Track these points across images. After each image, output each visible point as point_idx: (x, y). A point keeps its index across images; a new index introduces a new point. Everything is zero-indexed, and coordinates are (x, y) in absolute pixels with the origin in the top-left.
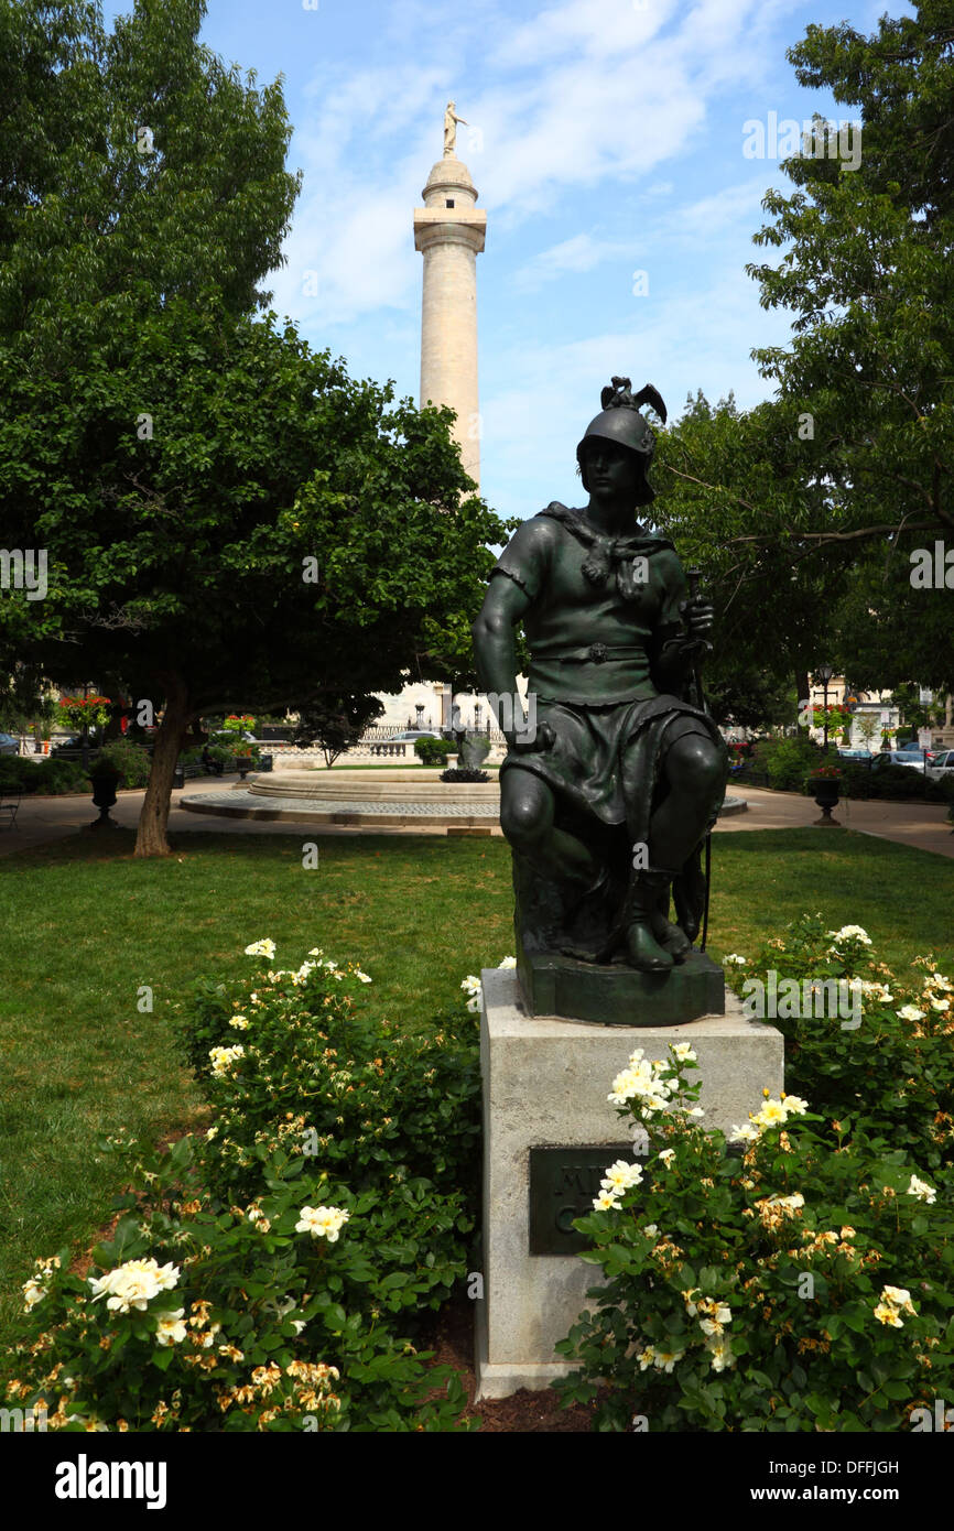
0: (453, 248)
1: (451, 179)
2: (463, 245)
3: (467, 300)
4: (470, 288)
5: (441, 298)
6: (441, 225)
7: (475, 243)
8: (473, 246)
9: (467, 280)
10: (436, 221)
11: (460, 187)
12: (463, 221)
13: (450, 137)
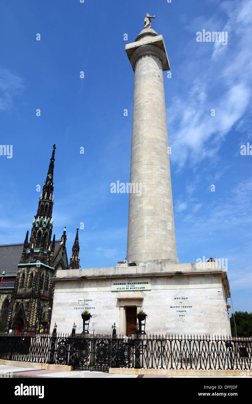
0: (147, 57)
1: (145, 32)
2: (152, 54)
3: (155, 76)
4: (156, 72)
5: (140, 77)
6: (139, 47)
7: (160, 54)
8: (159, 56)
9: (154, 68)
10: (137, 46)
11: (150, 34)
12: (150, 42)
13: (147, 24)
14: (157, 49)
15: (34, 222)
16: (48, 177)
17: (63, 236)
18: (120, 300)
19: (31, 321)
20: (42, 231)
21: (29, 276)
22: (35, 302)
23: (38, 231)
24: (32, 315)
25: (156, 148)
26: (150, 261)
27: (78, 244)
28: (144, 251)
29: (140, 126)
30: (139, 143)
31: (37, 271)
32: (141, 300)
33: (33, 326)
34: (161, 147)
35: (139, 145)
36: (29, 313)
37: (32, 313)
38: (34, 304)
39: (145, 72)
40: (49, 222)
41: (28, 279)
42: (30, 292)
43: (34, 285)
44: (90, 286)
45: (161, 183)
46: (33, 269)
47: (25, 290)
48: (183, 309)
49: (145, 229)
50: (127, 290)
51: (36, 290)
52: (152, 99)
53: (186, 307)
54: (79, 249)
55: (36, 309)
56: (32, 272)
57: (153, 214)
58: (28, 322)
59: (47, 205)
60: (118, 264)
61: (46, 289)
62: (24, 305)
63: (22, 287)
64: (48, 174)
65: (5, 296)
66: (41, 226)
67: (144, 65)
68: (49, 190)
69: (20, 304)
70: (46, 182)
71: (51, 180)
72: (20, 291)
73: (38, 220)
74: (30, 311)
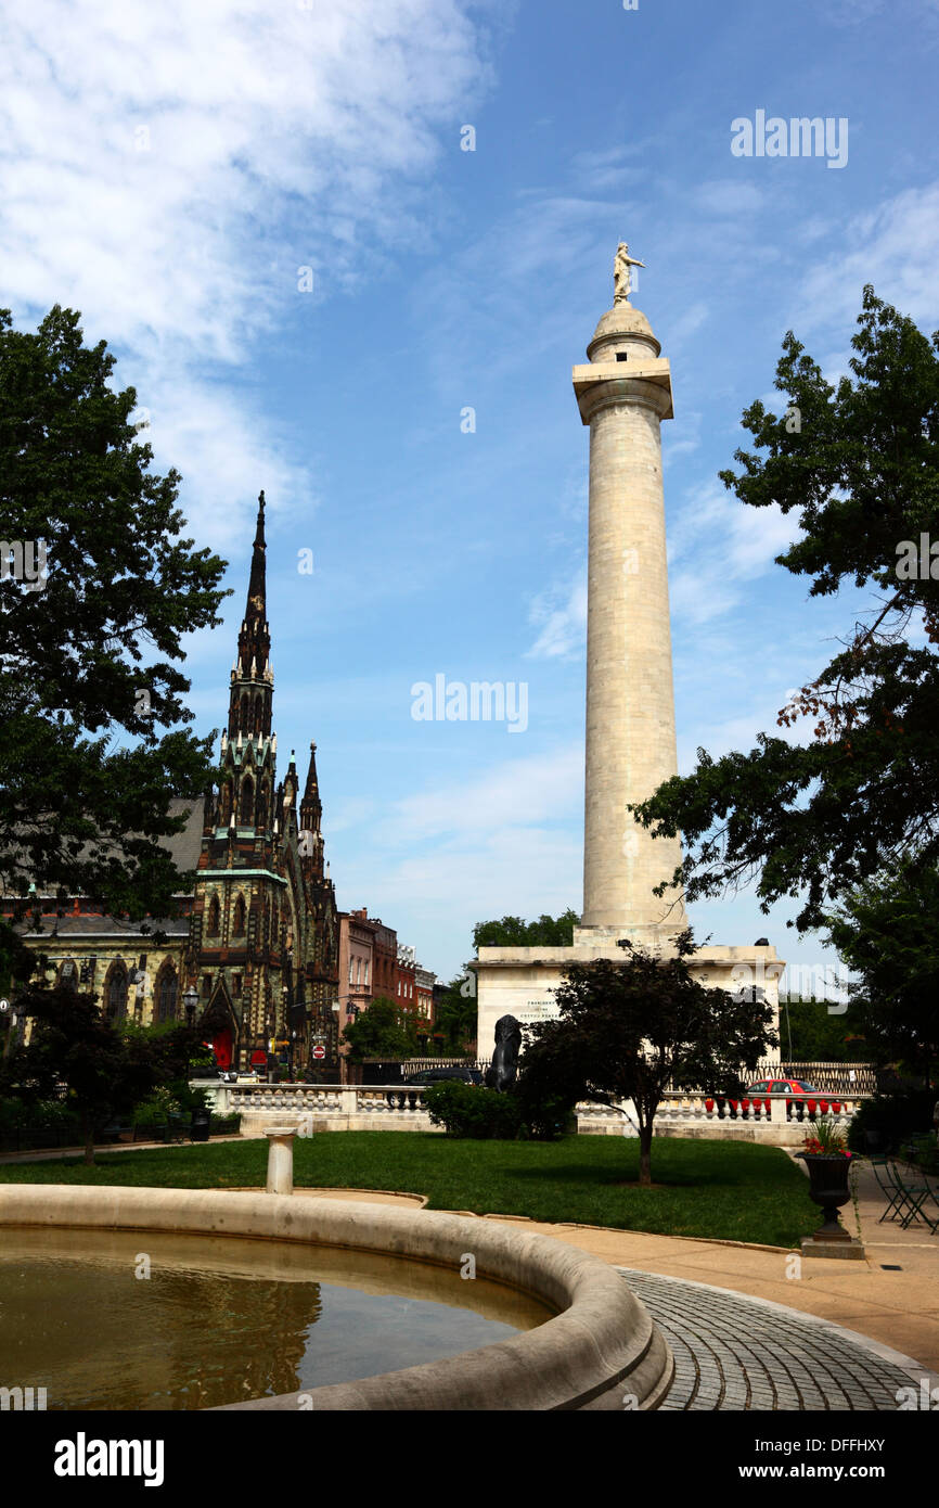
0: (627, 409)
1: (621, 327)
2: (640, 405)
3: (647, 472)
4: (650, 458)
5: (611, 472)
6: (610, 383)
7: (657, 403)
8: (655, 406)
9: (646, 449)
10: (603, 378)
11: (634, 337)
12: (638, 375)
13: (621, 284)
14: (654, 391)
15: (225, 747)
16: (251, 606)
17: (288, 778)
19: (253, 1022)
20: (254, 777)
21: (233, 905)
22: (258, 974)
23: (241, 778)
24: (254, 1009)
25: (648, 676)
26: (642, 928)
27: (317, 794)
28: (627, 907)
29: (612, 613)
30: (611, 659)
31: (255, 893)
33: (259, 1036)
34: (661, 671)
35: (612, 664)
36: (247, 1002)
37: (254, 1002)
39: (623, 460)
40: (269, 749)
41: (232, 915)
42: (240, 948)
43: (252, 929)
44: (548, 978)
45: (659, 760)
46: (242, 886)
47: (227, 942)
49: (630, 863)
51: (259, 944)
52: (639, 543)
54: (320, 807)
55: (262, 993)
56: (241, 894)
58: (248, 1025)
59: (259, 697)
61: (275, 939)
62: (229, 982)
63: (214, 933)
64: (251, 594)
65: (161, 957)
66: (249, 761)
67: (620, 437)
68: (258, 649)
69: (215, 978)
70: (248, 621)
71: (262, 614)
72: (209, 944)
73: (240, 745)
74: (250, 999)
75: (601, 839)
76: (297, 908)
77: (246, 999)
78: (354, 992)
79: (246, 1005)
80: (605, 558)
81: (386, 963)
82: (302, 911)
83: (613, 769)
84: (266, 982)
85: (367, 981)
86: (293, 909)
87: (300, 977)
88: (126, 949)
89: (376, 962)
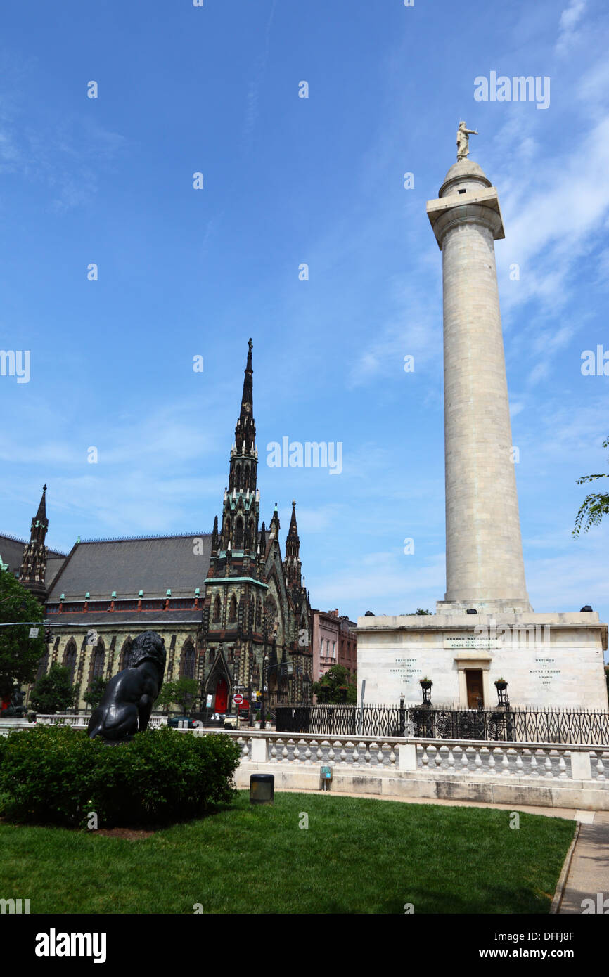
0: (467, 227)
1: (461, 172)
2: (477, 223)
3: (484, 268)
4: (485, 259)
5: (457, 271)
6: (453, 210)
7: (490, 221)
8: (488, 224)
9: (482, 252)
10: (448, 207)
11: (470, 178)
12: (474, 201)
13: (462, 147)
14: (486, 212)
15: (226, 499)
16: (243, 409)
17: (273, 521)
18: (457, 661)
19: (241, 680)
20: (244, 517)
21: (229, 601)
22: (244, 647)
23: (235, 518)
24: (242, 671)
25: (490, 412)
26: (490, 602)
27: (296, 533)
28: (478, 586)
29: (460, 369)
30: (461, 402)
31: (243, 593)
32: (488, 661)
34: (499, 409)
35: (462, 405)
36: (236, 666)
37: (242, 666)
38: (244, 651)
39: (466, 261)
40: (254, 499)
41: (228, 607)
42: (233, 630)
43: (241, 617)
44: (411, 641)
45: (500, 473)
46: (235, 589)
47: (225, 626)
48: (547, 674)
49: (479, 552)
50: (467, 647)
51: (245, 627)
52: (480, 318)
53: (551, 671)
54: (299, 542)
55: (247, 660)
56: (234, 593)
57: (490, 526)
58: (237, 682)
59: (247, 466)
60: (440, 605)
61: (259, 624)
62: (226, 653)
63: (217, 620)
64: (243, 402)
65: (185, 636)
66: (240, 507)
67: (462, 246)
68: (247, 436)
69: (217, 650)
70: (242, 419)
71: (250, 414)
72: (214, 627)
73: (234, 497)
74: (238, 664)
75: (456, 534)
76: (282, 606)
77: (236, 664)
78: (324, 662)
79: (236, 668)
80: (454, 331)
81: (349, 644)
82: (285, 608)
83: (464, 482)
84: (251, 652)
85: (335, 655)
86: (278, 606)
87: (284, 653)
88: (164, 631)
89: (342, 642)
